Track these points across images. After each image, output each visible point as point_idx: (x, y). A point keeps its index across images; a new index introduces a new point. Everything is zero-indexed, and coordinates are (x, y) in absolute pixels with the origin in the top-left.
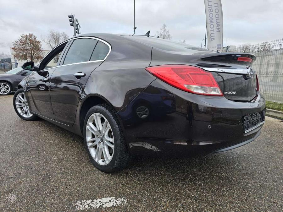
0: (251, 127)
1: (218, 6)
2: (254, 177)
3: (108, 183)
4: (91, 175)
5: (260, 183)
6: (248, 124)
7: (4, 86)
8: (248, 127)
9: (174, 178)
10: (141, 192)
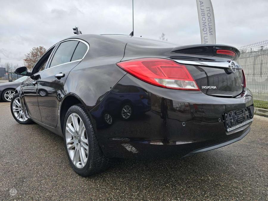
0: (235, 125)
1: (210, 10)
2: (244, 181)
3: (82, 188)
4: (66, 179)
5: (250, 188)
6: (231, 122)
7: (12, 94)
8: (232, 125)
9: (154, 182)
10: (114, 198)
